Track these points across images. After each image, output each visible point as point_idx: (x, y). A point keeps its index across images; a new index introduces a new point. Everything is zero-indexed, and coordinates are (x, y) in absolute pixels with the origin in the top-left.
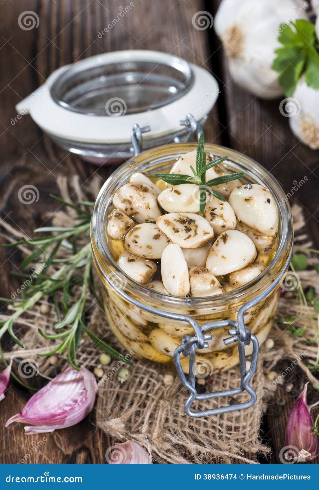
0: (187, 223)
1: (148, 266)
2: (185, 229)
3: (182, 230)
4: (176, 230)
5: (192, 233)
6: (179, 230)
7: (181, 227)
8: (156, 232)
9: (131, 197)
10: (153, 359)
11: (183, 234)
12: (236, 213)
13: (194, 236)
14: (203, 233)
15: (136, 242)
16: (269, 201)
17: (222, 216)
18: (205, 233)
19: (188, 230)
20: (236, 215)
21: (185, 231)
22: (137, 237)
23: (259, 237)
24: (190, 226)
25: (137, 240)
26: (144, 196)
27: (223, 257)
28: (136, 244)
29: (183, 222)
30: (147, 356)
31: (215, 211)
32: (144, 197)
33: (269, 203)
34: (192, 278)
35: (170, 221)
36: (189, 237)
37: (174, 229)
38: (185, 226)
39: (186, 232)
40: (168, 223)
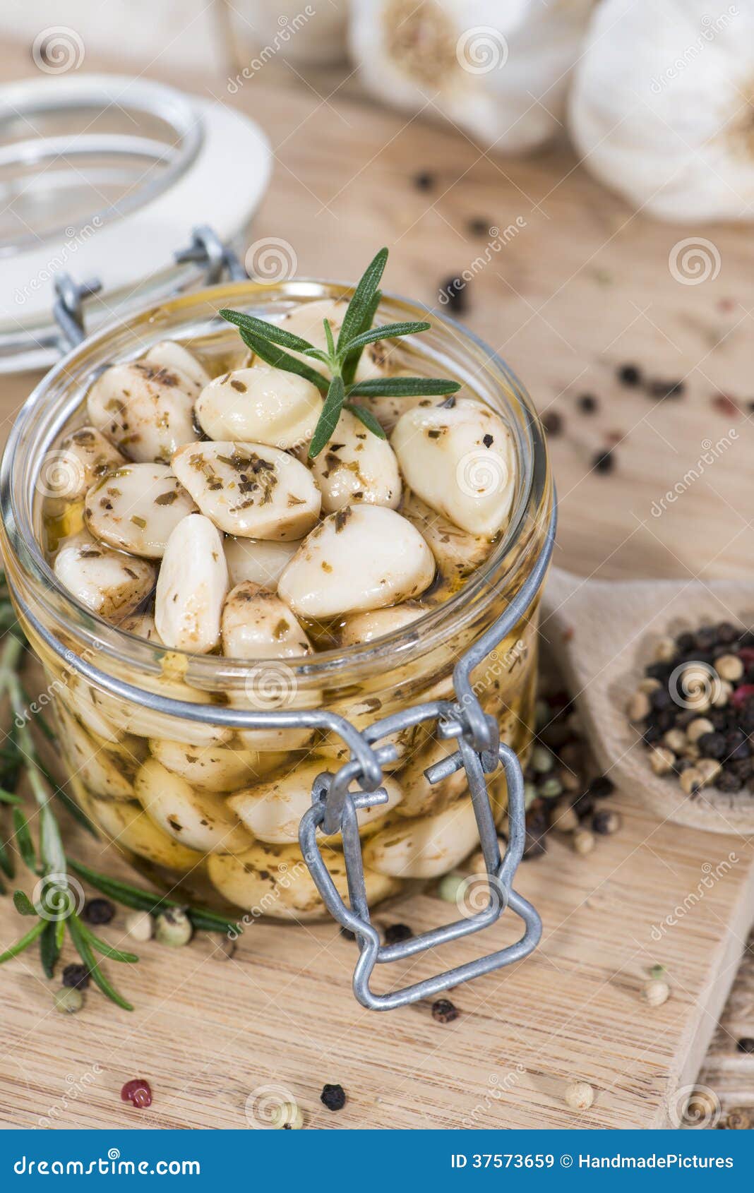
0: (250, 469)
1: (130, 572)
2: (242, 482)
3: (233, 485)
4: (216, 481)
5: (257, 495)
6: (223, 483)
7: (230, 476)
8: (168, 487)
9: (127, 394)
10: (154, 856)
11: (232, 496)
12: (403, 468)
13: (261, 505)
14: (287, 499)
15: (109, 507)
16: (488, 441)
17: (355, 467)
18: (294, 501)
19: (247, 486)
20: (401, 474)
21: (238, 489)
22: (113, 492)
23: (451, 537)
24: (256, 476)
25: (113, 501)
26: (159, 393)
27: (324, 565)
28: (109, 512)
29: (239, 463)
30: (138, 846)
31: (340, 454)
32: (158, 397)
33: (488, 447)
34: (228, 610)
35: (204, 458)
36: (247, 504)
37: (210, 480)
38: (243, 477)
39: (242, 492)
40: (199, 463)
